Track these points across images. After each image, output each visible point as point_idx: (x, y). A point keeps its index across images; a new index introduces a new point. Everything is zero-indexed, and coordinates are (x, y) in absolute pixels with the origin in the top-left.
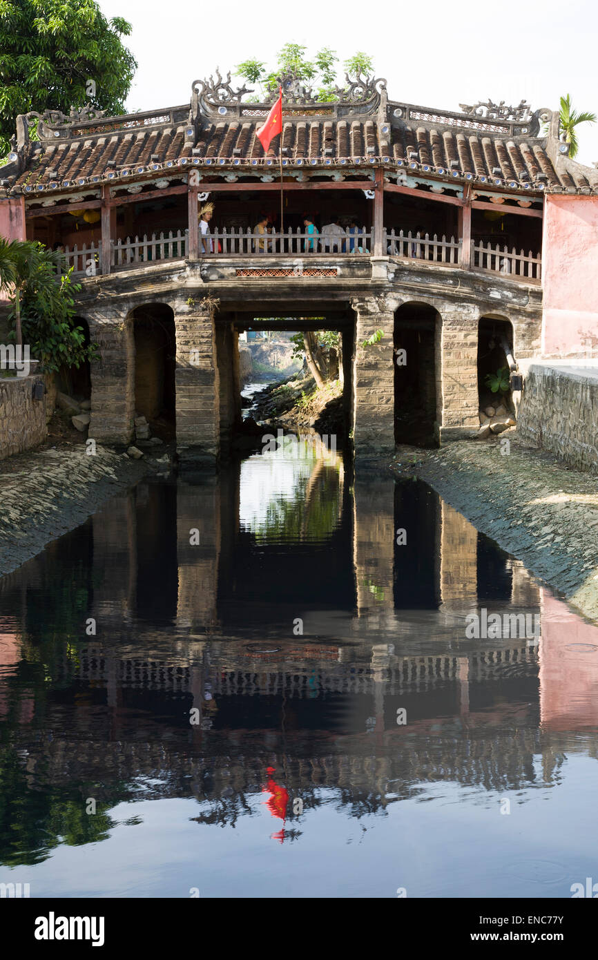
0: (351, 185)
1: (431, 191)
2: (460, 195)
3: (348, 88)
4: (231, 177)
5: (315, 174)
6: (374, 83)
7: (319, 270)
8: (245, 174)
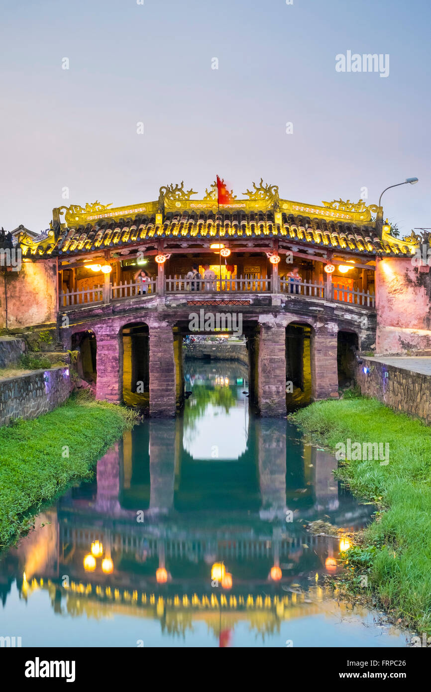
0: (258, 250)
1: (307, 254)
2: (325, 256)
3: (254, 191)
4: (185, 245)
5: (236, 243)
6: (270, 188)
7: (238, 301)
8: (193, 243)
